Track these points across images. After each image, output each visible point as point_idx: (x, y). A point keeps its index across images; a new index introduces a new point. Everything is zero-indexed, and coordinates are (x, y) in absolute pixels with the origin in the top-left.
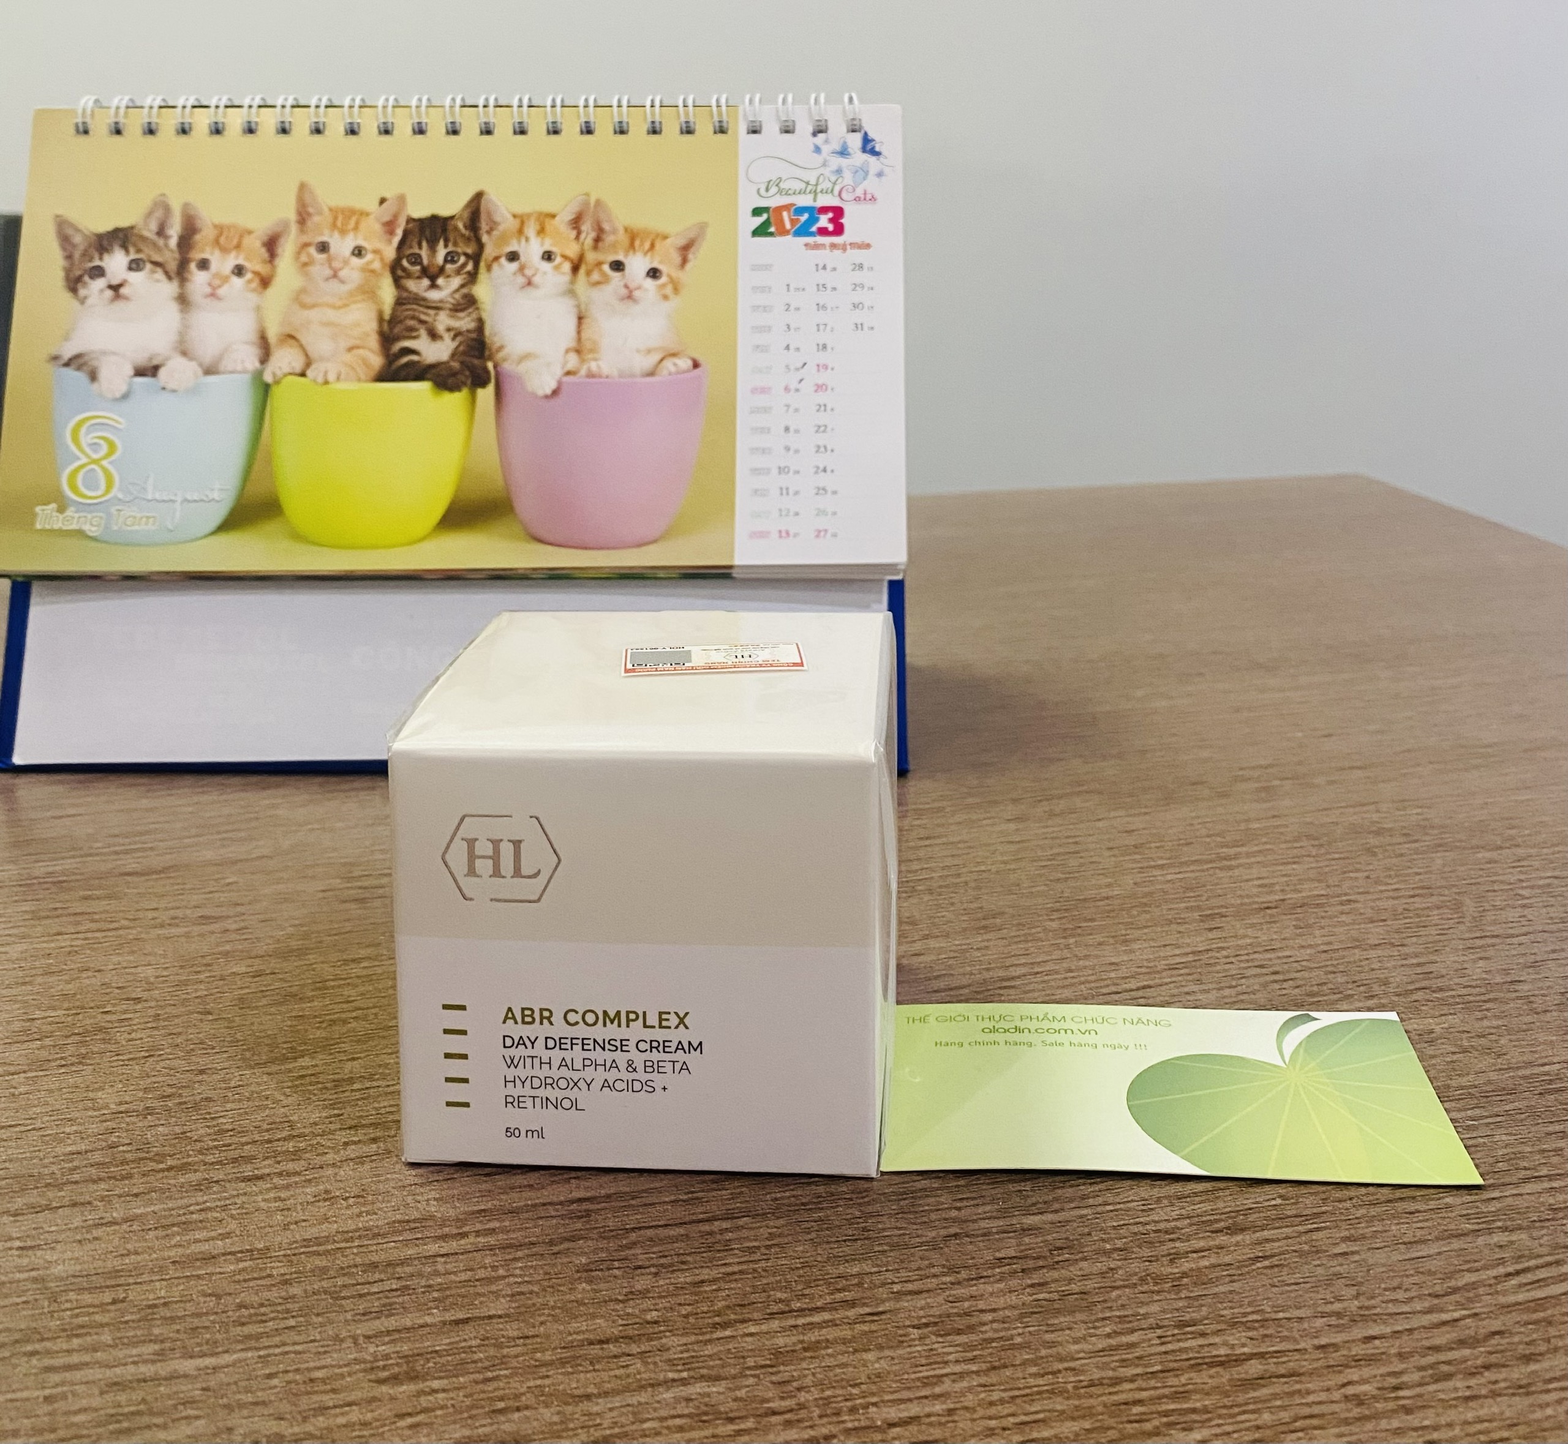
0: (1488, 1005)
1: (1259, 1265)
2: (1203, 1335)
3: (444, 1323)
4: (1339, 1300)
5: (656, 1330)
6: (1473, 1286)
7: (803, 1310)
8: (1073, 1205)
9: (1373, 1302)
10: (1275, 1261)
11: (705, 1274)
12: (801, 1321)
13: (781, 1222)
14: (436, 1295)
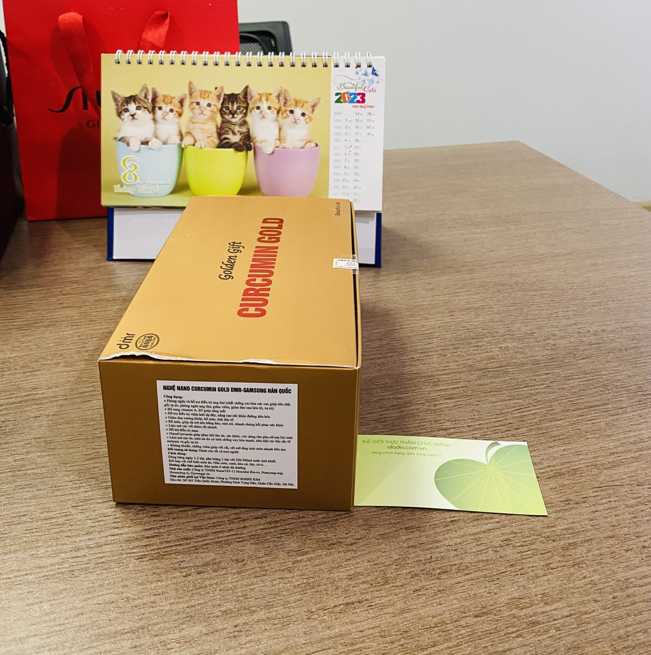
0: (525, 339)
1: (456, 407)
6: (507, 412)
9: (482, 416)
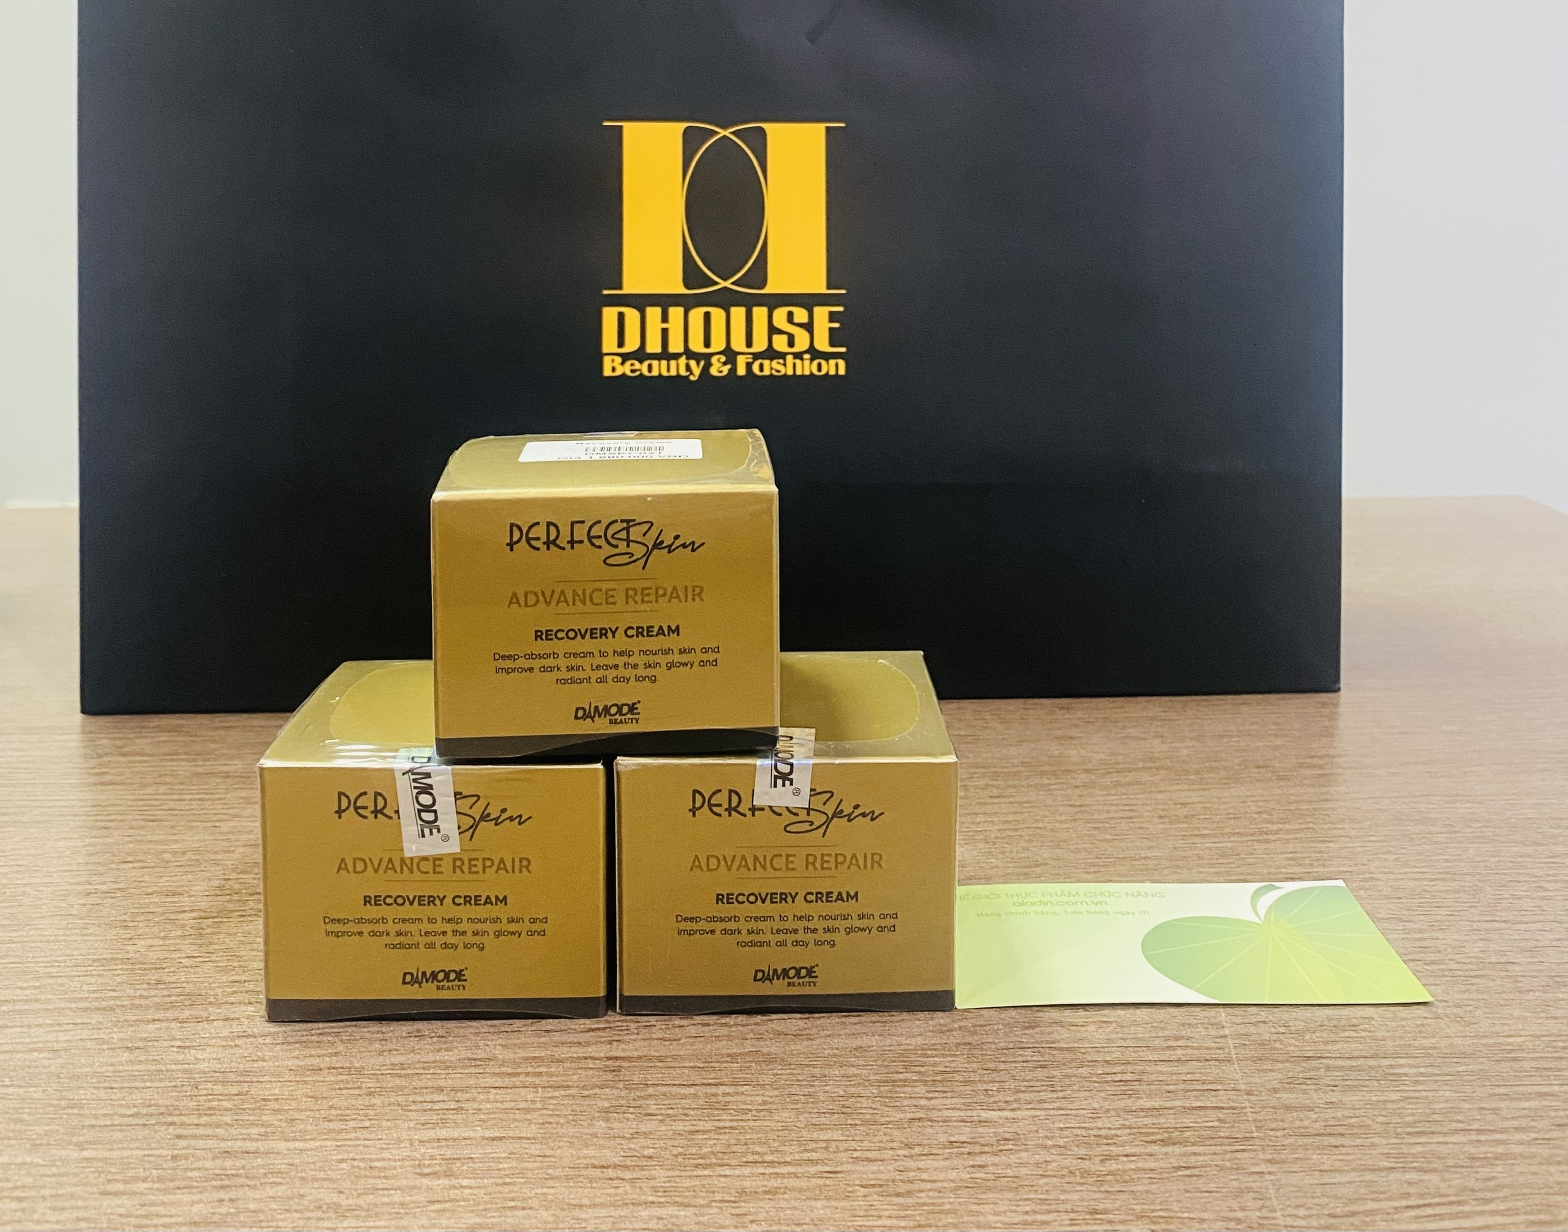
1: (1180, 1173)
2: (1110, 1222)
3: (484, 1138)
4: (1243, 1209)
5: (649, 1163)
7: (773, 1162)
8: (1030, 1107)
9: (1274, 1215)
10: (1195, 1172)
11: (701, 1126)
12: (770, 1170)
13: (776, 1093)
14: (482, 1116)
